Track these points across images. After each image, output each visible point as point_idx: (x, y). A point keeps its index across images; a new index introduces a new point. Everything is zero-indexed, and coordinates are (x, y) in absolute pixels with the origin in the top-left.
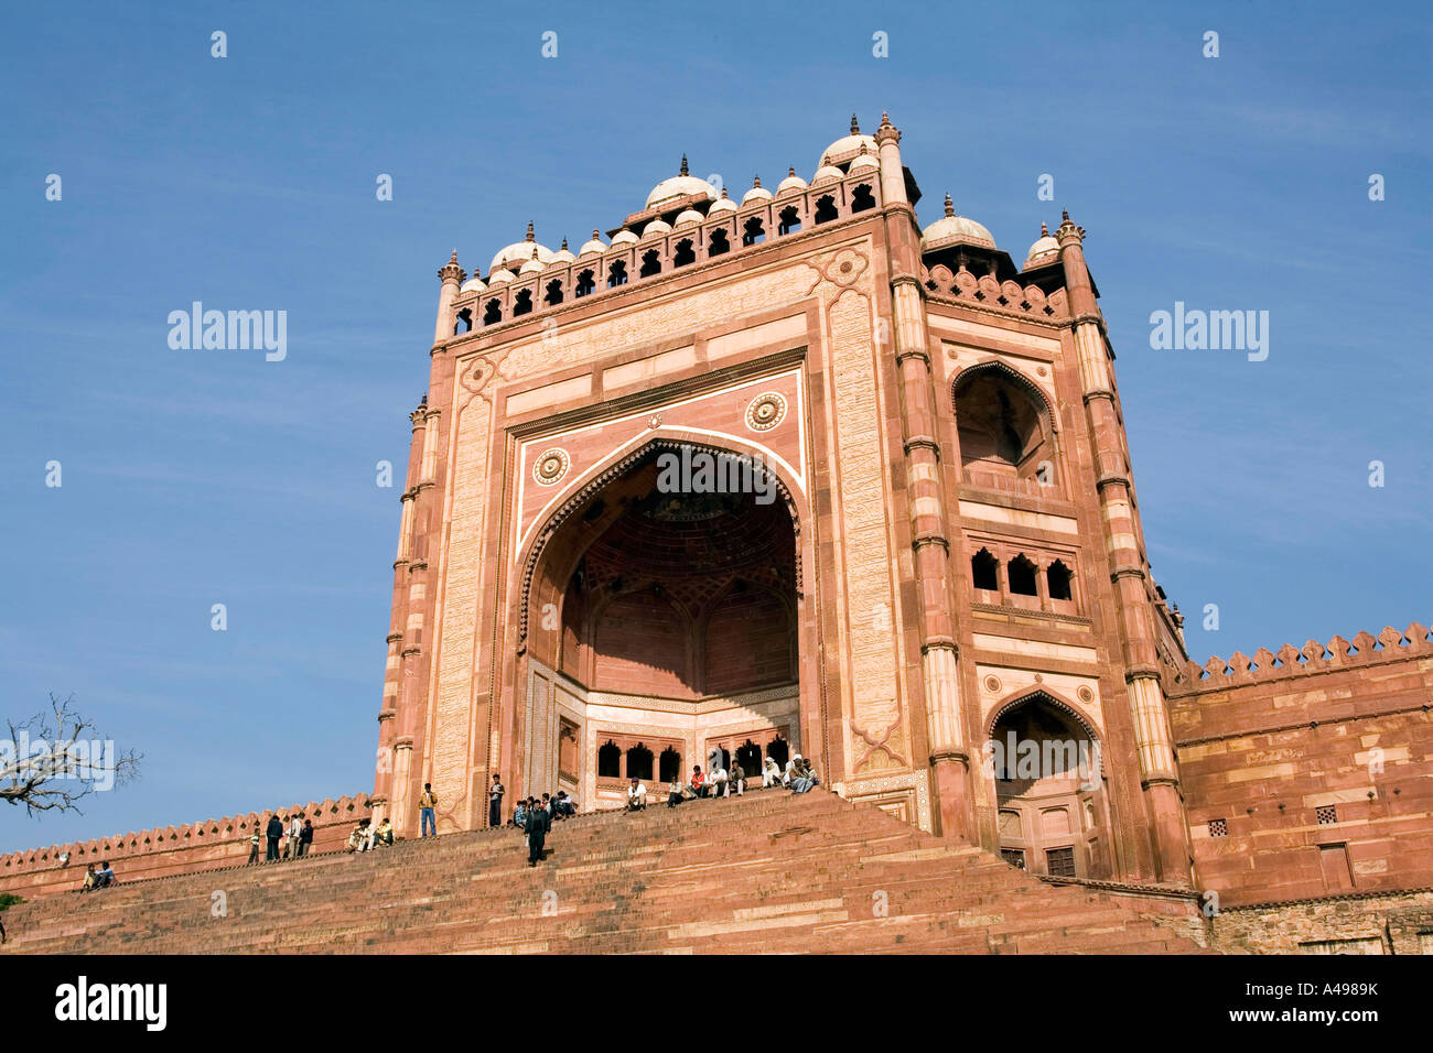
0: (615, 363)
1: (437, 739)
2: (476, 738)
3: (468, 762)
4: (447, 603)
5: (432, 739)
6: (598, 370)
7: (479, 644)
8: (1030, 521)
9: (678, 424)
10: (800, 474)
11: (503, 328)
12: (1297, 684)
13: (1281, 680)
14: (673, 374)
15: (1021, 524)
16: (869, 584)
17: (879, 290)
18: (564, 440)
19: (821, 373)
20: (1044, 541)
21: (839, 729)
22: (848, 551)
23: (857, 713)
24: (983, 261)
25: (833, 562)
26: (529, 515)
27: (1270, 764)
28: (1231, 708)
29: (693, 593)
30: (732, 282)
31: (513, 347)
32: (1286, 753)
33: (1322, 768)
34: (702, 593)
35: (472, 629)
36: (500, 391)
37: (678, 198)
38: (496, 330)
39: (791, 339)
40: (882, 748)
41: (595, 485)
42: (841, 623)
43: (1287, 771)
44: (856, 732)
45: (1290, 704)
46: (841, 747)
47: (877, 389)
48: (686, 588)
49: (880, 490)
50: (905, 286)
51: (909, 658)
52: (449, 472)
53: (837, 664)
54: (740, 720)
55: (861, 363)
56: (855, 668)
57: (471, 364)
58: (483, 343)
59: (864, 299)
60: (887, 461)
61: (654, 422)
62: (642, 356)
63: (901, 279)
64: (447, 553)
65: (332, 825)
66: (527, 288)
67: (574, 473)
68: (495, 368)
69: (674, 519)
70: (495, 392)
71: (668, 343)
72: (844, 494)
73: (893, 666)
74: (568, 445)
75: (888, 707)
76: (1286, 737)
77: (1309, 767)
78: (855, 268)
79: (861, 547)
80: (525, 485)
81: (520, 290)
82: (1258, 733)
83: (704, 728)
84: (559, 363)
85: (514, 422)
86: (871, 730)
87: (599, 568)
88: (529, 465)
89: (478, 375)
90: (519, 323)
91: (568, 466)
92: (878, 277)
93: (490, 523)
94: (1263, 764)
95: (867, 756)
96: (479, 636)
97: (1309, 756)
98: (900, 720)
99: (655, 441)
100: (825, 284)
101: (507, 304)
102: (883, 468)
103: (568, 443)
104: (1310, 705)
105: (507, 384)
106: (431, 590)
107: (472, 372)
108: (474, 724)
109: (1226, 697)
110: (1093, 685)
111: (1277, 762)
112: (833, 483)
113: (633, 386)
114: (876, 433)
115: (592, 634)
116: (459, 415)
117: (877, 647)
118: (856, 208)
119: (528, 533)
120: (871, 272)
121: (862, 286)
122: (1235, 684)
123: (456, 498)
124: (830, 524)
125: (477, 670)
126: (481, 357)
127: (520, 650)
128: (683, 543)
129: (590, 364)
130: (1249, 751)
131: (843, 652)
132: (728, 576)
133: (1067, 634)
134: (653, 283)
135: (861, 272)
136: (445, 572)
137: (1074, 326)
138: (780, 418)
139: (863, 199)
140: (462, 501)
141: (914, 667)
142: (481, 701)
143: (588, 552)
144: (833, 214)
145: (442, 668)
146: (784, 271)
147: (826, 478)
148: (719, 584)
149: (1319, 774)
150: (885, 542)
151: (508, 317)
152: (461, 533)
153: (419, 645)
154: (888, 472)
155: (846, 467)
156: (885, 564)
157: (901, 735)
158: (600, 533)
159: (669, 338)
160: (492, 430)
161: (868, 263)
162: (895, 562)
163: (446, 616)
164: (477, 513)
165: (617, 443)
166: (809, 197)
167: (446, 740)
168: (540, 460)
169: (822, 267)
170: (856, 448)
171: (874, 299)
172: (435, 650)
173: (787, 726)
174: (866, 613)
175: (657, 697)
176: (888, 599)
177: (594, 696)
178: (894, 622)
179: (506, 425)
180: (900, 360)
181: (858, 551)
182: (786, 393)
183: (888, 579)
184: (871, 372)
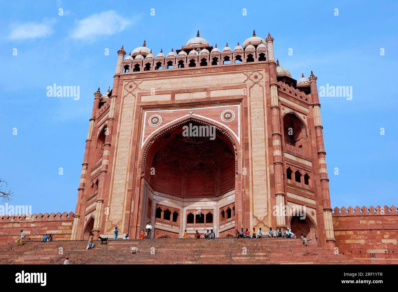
0: (179, 92)
1: (112, 201)
2: (127, 202)
3: (123, 209)
4: (117, 158)
5: (111, 200)
6: (174, 94)
7: (129, 173)
8: (301, 161)
9: (199, 114)
10: (238, 136)
11: (141, 74)
12: (367, 218)
13: (362, 216)
14: (199, 99)
15: (298, 161)
16: (260, 173)
17: (266, 86)
19: (247, 107)
20: (304, 167)
21: (249, 215)
22: (253, 162)
23: (254, 211)
24: (289, 82)
25: (249, 165)
26: (147, 134)
27: (358, 239)
28: (347, 222)
29: (186, 165)
30: (219, 74)
31: (144, 80)
32: (362, 237)
33: (372, 242)
34: (189, 165)
35: (126, 167)
36: (139, 94)
37: (199, 44)
38: (138, 74)
39: (238, 96)
40: (262, 222)
41: (170, 128)
42: (251, 184)
43: (362, 242)
44: (254, 217)
45: (364, 223)
46: (249, 221)
47: (264, 115)
48: (184, 163)
49: (264, 146)
50: (274, 86)
51: (272, 197)
52: (120, 116)
53: (249, 196)
54: (198, 206)
55: (259, 107)
56: (254, 198)
57: (128, 83)
58: (133, 77)
59: (261, 87)
60: (267, 137)
61: (191, 113)
62: (188, 91)
63: (274, 84)
64: (118, 142)
65: (54, 221)
66: (149, 62)
67: (163, 124)
68: (137, 86)
70: (137, 94)
71: (198, 89)
72: (253, 145)
73: (266, 199)
74: (161, 115)
75: (264, 210)
76: (363, 232)
77: (369, 241)
78: (258, 78)
79: (258, 162)
80: (146, 124)
81: (147, 63)
82: (355, 230)
83: (186, 206)
84: (160, 88)
85: (143, 104)
86: (259, 217)
87: (162, 153)
88: (147, 118)
89: (131, 87)
90: (146, 73)
91: (161, 121)
92: (266, 82)
93: (134, 135)
94: (356, 239)
95: (257, 224)
96: (129, 170)
97: (369, 239)
98: (268, 215)
99: (191, 118)
100: (249, 81)
101: (142, 66)
102: (265, 139)
103: (161, 114)
104: (370, 224)
105: (141, 92)
106: (112, 153)
107: (129, 85)
108: (126, 198)
109: (346, 219)
110: (314, 211)
111: (360, 239)
112: (250, 141)
113: (185, 100)
114: (263, 128)
116: (123, 98)
117: (262, 192)
118: (260, 60)
119: (146, 140)
120: (264, 80)
121: (261, 84)
122: (349, 215)
124: (248, 153)
125: (128, 181)
126: (132, 81)
127: (142, 176)
128: (187, 149)
129: (171, 91)
130: (352, 235)
131: (251, 192)
132: (198, 161)
133: (309, 195)
134: (193, 69)
135: (261, 79)
136: (117, 148)
137: (313, 106)
138: (232, 119)
139: (262, 57)
140: (124, 126)
141: (273, 200)
142: (129, 191)
143: (161, 148)
144: (252, 60)
145: (115, 178)
146: (236, 74)
147: (247, 139)
148: (195, 163)
149: (371, 244)
150: (265, 162)
151: (142, 70)
152: (123, 136)
153: (107, 170)
154: (267, 141)
155: (253, 137)
156: (265, 168)
157: (268, 219)
158: (166, 143)
159: (198, 88)
160: (136, 105)
161: (263, 77)
162: (268, 168)
163: (117, 162)
164: (129, 131)
165: (178, 117)
166: (245, 53)
167: (116, 201)
168: (151, 117)
169: (249, 75)
170: (257, 132)
171: (265, 88)
172: (113, 172)
173: (213, 210)
174: (258, 182)
175: (173, 195)
176: (265, 178)
177: (156, 193)
178: (267, 186)
179: (141, 104)
180: (272, 108)
181: (256, 163)
182: (235, 111)
183: (265, 173)
184: (263, 110)
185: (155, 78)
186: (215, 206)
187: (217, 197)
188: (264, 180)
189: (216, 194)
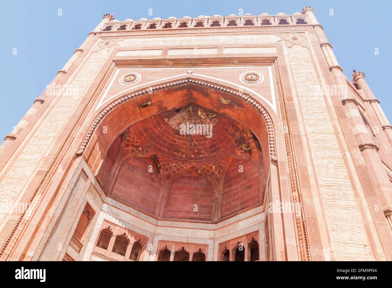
0: (175, 48)
4: (46, 120)
6: (165, 50)
9: (202, 74)
10: (272, 103)
11: (126, 32)
17: (314, 46)
18: (140, 71)
22: (311, 142)
29: (171, 168)
31: (127, 38)
34: (175, 169)
36: (115, 49)
38: (122, 32)
39: (269, 54)
42: (312, 181)
47: (319, 77)
48: (168, 164)
49: (329, 117)
50: (327, 46)
51: (375, 216)
54: (181, 235)
55: (307, 68)
57: (105, 40)
58: (114, 35)
59: (305, 48)
60: (331, 105)
61: (190, 72)
63: (326, 44)
66: (141, 24)
67: (141, 83)
68: (116, 43)
69: (176, 128)
72: (304, 115)
73: (361, 219)
78: (299, 39)
80: (114, 82)
81: (137, 24)
83: (160, 234)
85: (118, 59)
87: (133, 138)
88: (119, 76)
89: (107, 44)
90: (134, 31)
91: (139, 80)
92: (313, 42)
96: (56, 139)
99: (188, 79)
100: (284, 41)
101: (130, 27)
102: (328, 107)
103: (142, 72)
105: (120, 48)
106: (41, 112)
107: (104, 43)
112: (297, 109)
113: (183, 56)
115: (118, 169)
116: (92, 53)
118: (298, 23)
119: (107, 100)
120: (309, 41)
121: (304, 45)
123: (75, 80)
125: (46, 156)
126: (110, 39)
127: (79, 152)
128: (175, 142)
129: (163, 47)
131: (316, 200)
132: (190, 164)
134: (200, 29)
135: (304, 40)
136: (53, 106)
137: (370, 102)
138: (260, 81)
139: (301, 22)
140: (78, 81)
141: (382, 224)
142: (38, 173)
143: (132, 126)
144: (287, 23)
145: (25, 150)
146: (263, 35)
147: (293, 105)
148: (184, 167)
150: (337, 142)
151: (128, 30)
153: (18, 135)
154: (333, 110)
156: (339, 154)
158: (142, 119)
160: (106, 60)
161: (306, 38)
162: (348, 154)
163: (42, 125)
166: (276, 18)
168: (124, 76)
169: (283, 37)
171: (312, 48)
172: (26, 140)
173: (207, 246)
174: (330, 179)
175: (141, 212)
176: (346, 174)
177: (108, 200)
178: (354, 189)
179: (114, 59)
180: (331, 69)
181: (318, 143)
182: (263, 73)
183: (342, 162)
184: (314, 71)
185: (144, 36)
186: (211, 239)
187: (216, 223)
188: (342, 177)
189: (215, 218)
